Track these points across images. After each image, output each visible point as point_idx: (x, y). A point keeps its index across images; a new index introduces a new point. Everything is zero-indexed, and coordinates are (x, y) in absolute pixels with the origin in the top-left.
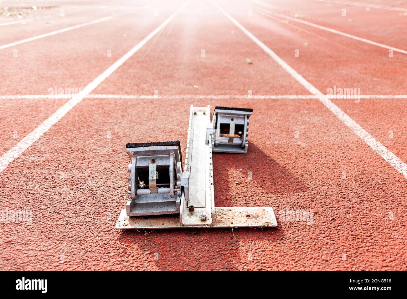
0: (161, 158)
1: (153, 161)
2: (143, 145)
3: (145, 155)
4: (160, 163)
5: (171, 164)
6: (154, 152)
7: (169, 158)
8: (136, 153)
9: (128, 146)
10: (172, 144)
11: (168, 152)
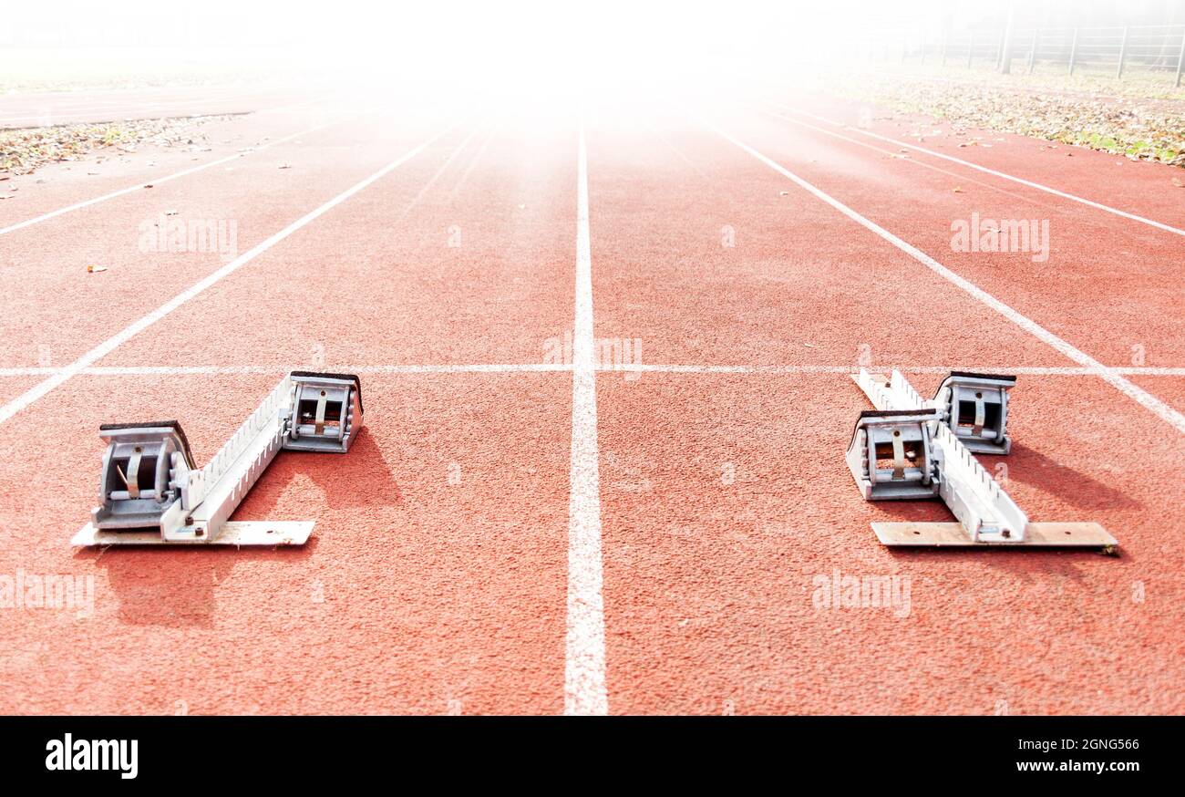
0: (151, 446)
1: (138, 450)
2: (123, 426)
3: (127, 441)
4: (147, 453)
5: (161, 454)
6: (142, 437)
7: (160, 445)
8: (115, 438)
9: (103, 428)
10: (165, 425)
11: (159, 437)
